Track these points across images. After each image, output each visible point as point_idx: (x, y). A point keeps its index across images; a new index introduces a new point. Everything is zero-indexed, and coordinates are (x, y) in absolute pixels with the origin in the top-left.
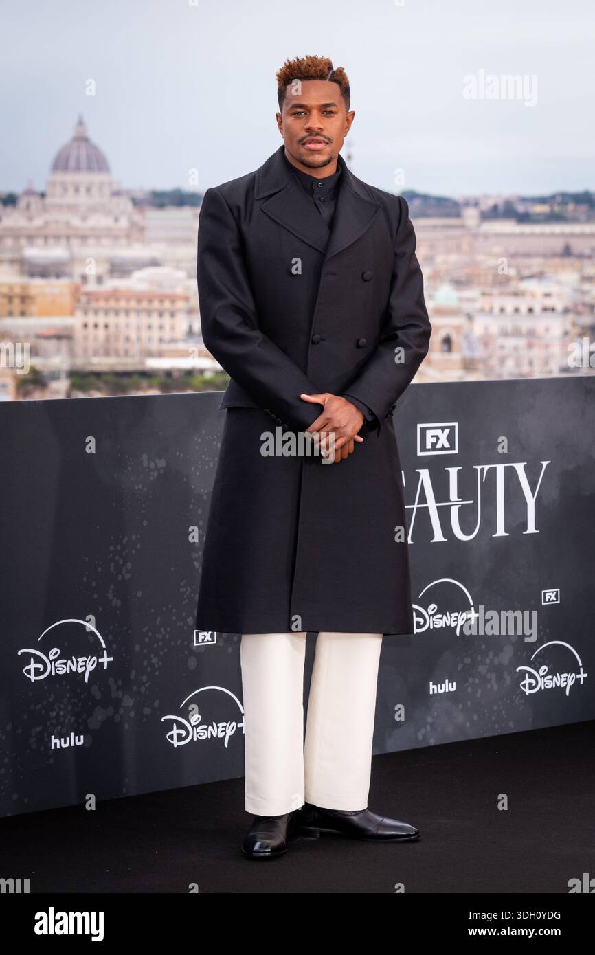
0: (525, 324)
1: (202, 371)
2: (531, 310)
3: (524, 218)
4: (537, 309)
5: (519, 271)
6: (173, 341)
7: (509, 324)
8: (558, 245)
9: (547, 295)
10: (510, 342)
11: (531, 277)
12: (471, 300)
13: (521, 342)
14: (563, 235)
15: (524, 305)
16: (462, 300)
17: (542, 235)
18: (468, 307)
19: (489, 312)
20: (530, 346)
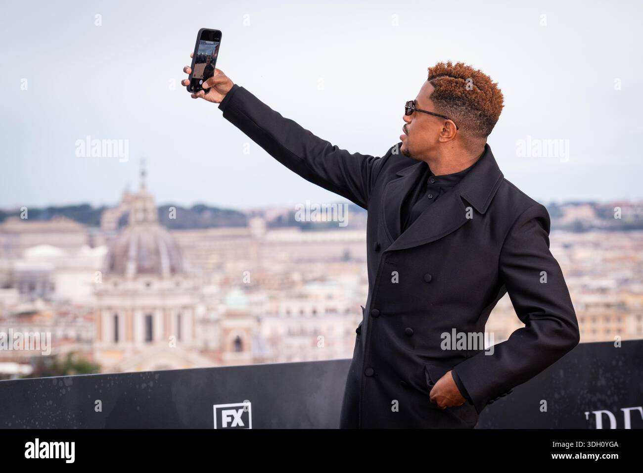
0: (310, 324)
2: (315, 312)
3: (306, 227)
4: (321, 309)
5: (303, 274)
7: (295, 325)
8: (339, 251)
9: (330, 297)
10: (297, 342)
11: (315, 280)
12: (260, 304)
13: (307, 342)
14: (343, 242)
15: (308, 307)
16: (251, 304)
17: (324, 243)
18: (257, 310)
19: (275, 314)
20: (315, 344)
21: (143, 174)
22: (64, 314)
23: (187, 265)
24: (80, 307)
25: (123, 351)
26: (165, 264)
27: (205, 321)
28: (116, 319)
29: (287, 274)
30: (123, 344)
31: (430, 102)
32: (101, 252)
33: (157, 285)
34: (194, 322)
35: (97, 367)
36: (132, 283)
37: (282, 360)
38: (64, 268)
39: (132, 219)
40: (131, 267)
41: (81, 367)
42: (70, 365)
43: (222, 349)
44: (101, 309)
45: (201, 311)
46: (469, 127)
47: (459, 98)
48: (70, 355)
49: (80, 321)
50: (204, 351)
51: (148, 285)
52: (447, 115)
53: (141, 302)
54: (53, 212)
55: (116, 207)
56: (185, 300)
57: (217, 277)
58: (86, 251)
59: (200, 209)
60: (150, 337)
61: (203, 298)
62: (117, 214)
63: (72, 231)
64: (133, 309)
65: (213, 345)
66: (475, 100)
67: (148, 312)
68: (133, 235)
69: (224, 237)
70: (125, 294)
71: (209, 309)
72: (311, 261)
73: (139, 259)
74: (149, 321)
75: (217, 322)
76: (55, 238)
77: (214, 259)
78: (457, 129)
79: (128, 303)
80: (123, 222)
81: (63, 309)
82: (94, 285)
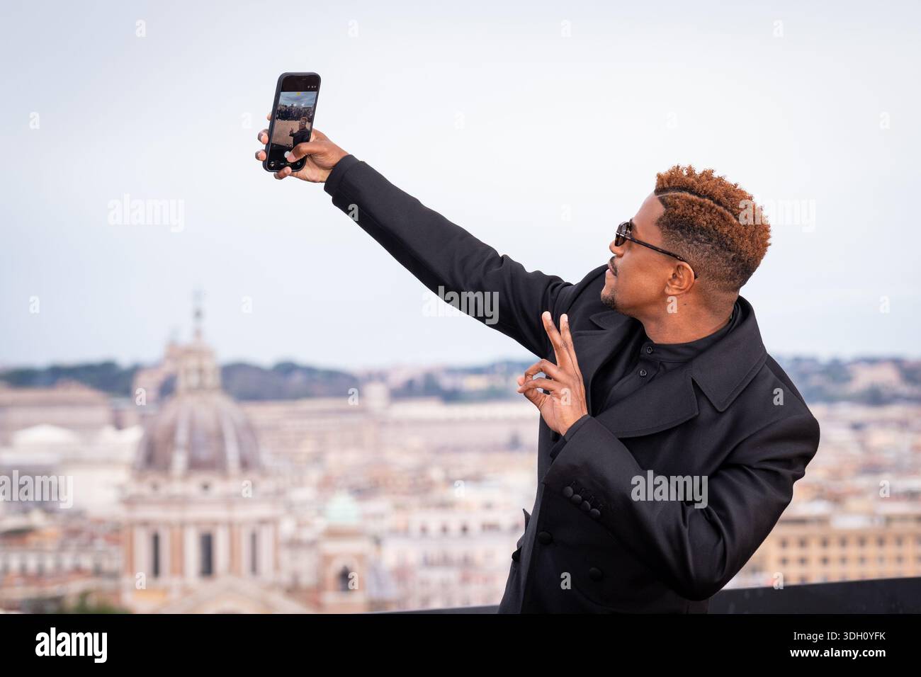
0: (457, 549)
2: (465, 529)
3: (452, 397)
4: (474, 525)
5: (446, 471)
7: (433, 549)
8: (502, 434)
9: (488, 506)
10: (436, 576)
11: (464, 479)
12: (381, 516)
13: (452, 575)
14: (509, 420)
15: (454, 522)
16: (366, 516)
17: (479, 421)
18: (374, 526)
19: (404, 532)
20: (465, 580)
21: (198, 314)
22: (74, 533)
23: (266, 456)
24: (100, 522)
25: (166, 591)
26: (232, 454)
27: (295, 544)
28: (156, 540)
29: (421, 470)
30: (166, 579)
31: (655, 230)
32: (132, 436)
33: (219, 487)
34: (277, 545)
36: (181, 485)
37: (414, 606)
38: (72, 461)
39: (182, 384)
40: (180, 460)
43: (320, 588)
44: (132, 525)
45: (287, 527)
46: (713, 276)
47: (702, 230)
48: (84, 595)
49: (100, 544)
50: (293, 590)
51: (206, 487)
52: (681, 254)
53: (194, 513)
54: (58, 375)
55: (156, 366)
56: (263, 511)
57: (314, 475)
58: (109, 434)
59: (287, 369)
60: (208, 568)
61: (290, 508)
62: (159, 377)
63: (89, 404)
64: (183, 525)
65: (307, 580)
66: (727, 236)
67: (206, 528)
68: (182, 409)
69: (324, 413)
70: (171, 501)
71: (300, 525)
72: (458, 449)
73: (192, 446)
74: (207, 544)
75: (313, 544)
76: (62, 414)
77: (308, 447)
78: (696, 277)
79: (174, 515)
80: (167, 389)
81: (75, 524)
82: (121, 487)
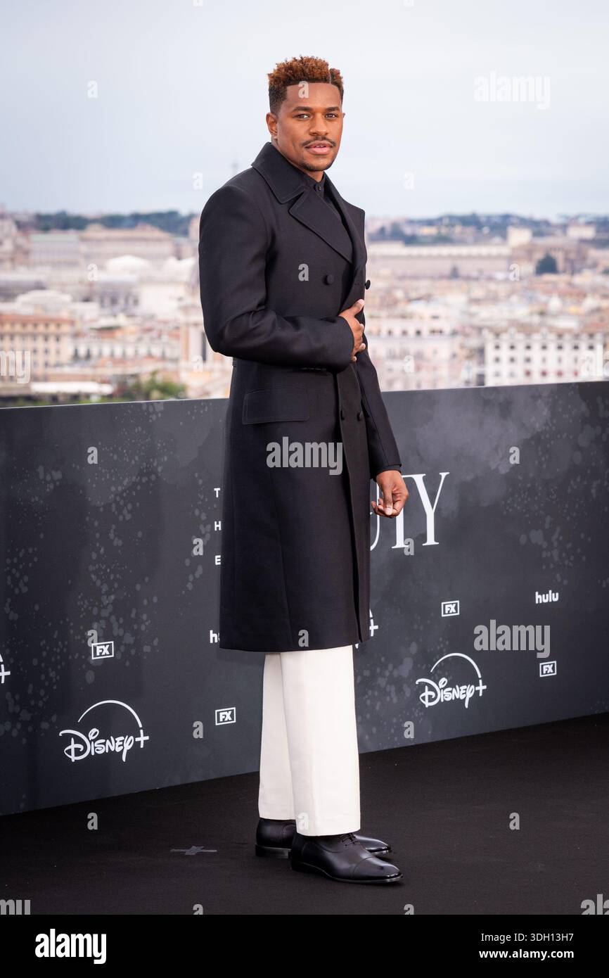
0: (413, 346)
1: (88, 396)
2: (418, 333)
3: (411, 240)
4: (425, 332)
5: (406, 293)
6: (58, 365)
7: (396, 346)
8: (446, 267)
9: (435, 317)
11: (419, 299)
14: (450, 257)
15: (411, 327)
17: (430, 257)
20: (418, 368)
22: (149, 330)
24: (165, 322)
29: (390, 291)
35: (183, 389)
38: (147, 281)
41: (166, 389)
42: (153, 385)
44: (187, 325)
48: (154, 373)
49: (165, 338)
54: (137, 220)
58: (172, 262)
63: (159, 240)
72: (415, 277)
76: (140, 247)
81: (148, 325)
82: (180, 299)
